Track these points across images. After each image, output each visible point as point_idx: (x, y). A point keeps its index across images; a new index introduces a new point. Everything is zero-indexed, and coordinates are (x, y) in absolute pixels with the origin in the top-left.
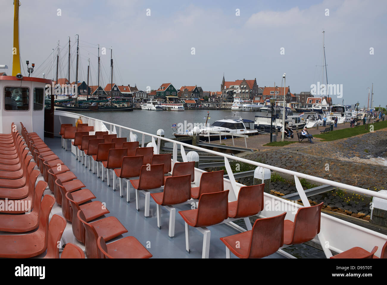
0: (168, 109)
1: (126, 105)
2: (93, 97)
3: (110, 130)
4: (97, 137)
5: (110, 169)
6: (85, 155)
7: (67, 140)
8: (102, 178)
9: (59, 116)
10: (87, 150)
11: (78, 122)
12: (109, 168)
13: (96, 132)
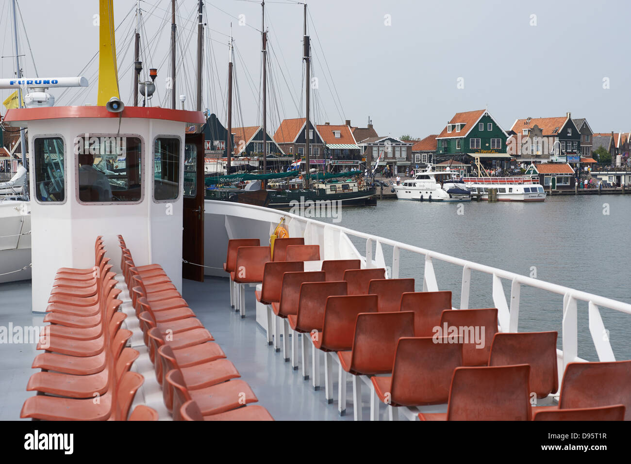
0: (486, 197)
1: (354, 187)
2: (247, 163)
3: (365, 256)
4: (327, 276)
5: (361, 377)
6: (292, 331)
7: (243, 285)
8: (338, 404)
9: (224, 216)
10: (295, 317)
11: (276, 233)
12: (358, 374)
13: (325, 263)
